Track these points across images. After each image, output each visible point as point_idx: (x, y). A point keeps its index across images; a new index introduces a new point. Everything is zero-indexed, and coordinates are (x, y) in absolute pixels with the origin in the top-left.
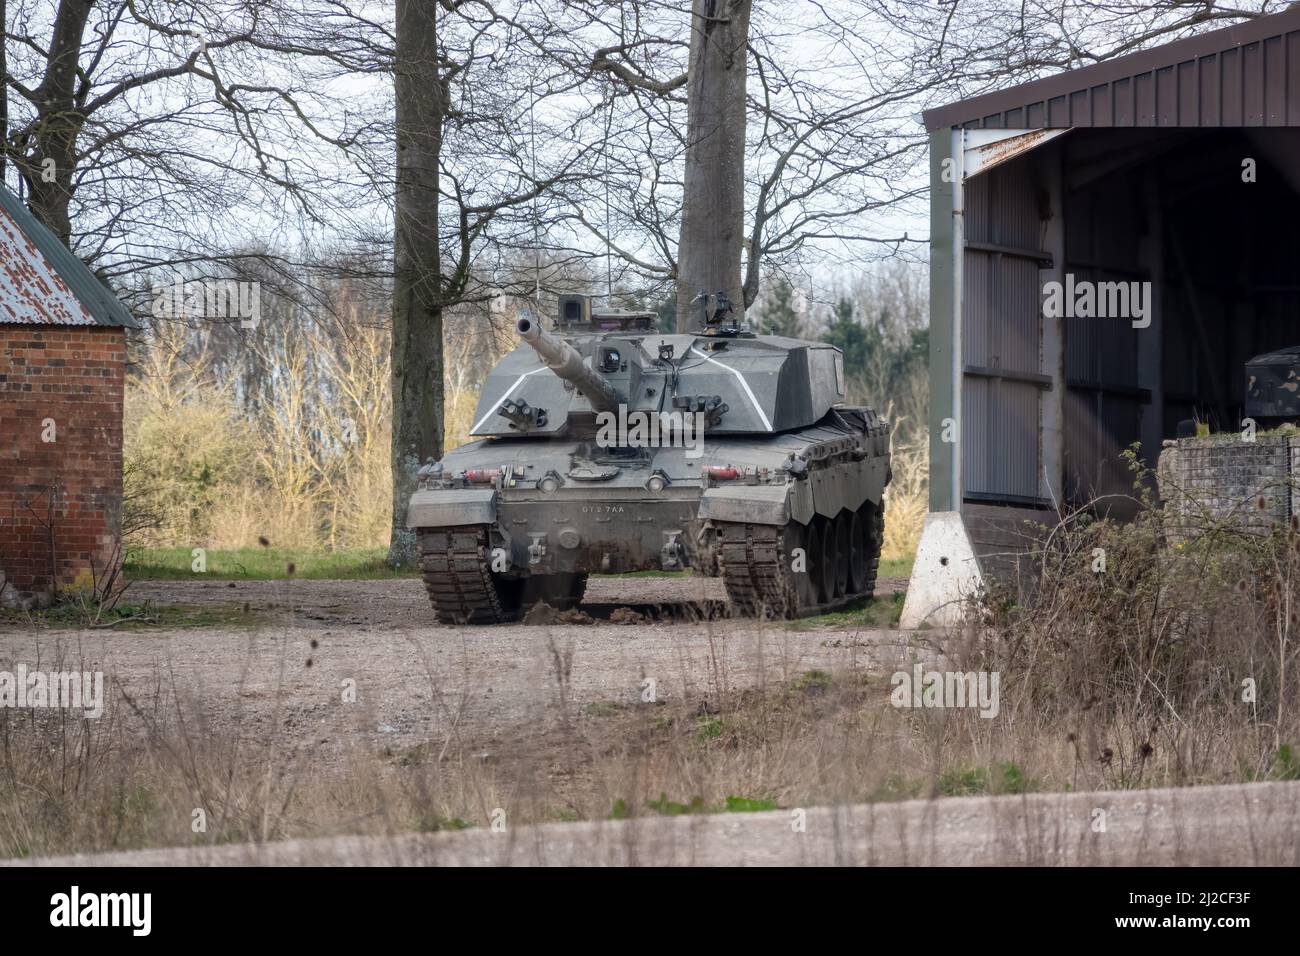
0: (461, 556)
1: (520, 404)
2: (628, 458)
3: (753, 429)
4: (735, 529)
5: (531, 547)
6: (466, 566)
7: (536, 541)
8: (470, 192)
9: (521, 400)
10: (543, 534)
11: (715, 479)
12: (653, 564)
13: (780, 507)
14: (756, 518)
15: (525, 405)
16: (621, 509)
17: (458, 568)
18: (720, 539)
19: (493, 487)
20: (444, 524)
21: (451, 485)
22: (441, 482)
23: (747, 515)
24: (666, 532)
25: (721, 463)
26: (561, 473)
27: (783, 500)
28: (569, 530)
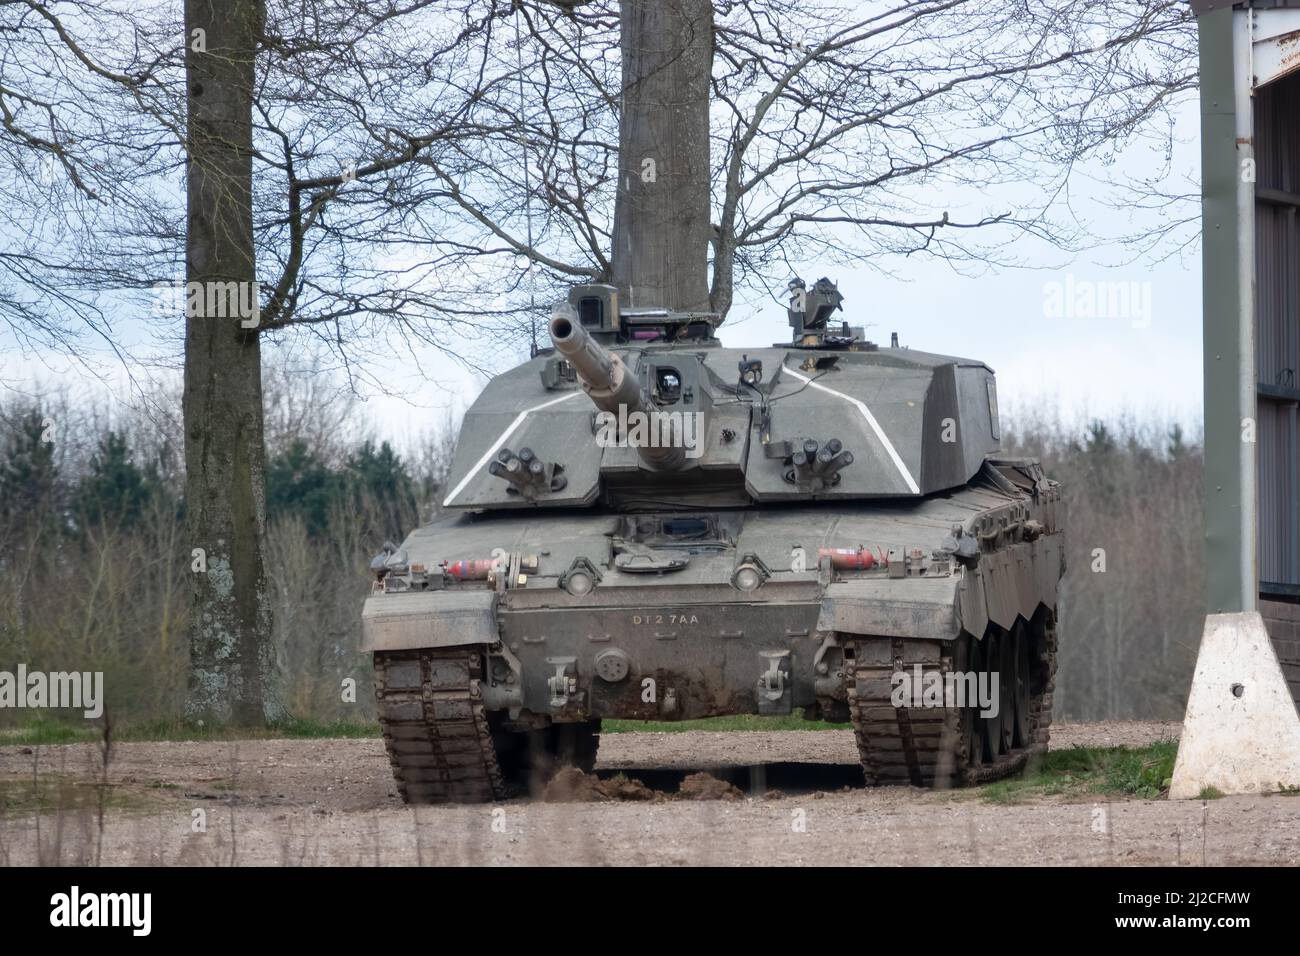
0: (443, 696)
1: (525, 456)
2: (695, 538)
3: (889, 490)
4: (876, 646)
5: (552, 681)
6: (451, 712)
7: (560, 671)
8: (306, 156)
9: (528, 450)
10: (572, 659)
11: (841, 569)
12: (743, 705)
13: (947, 611)
14: (910, 630)
15: (532, 459)
16: (694, 619)
17: (439, 714)
18: (851, 662)
19: (492, 586)
20: (418, 647)
21: (425, 585)
22: (408, 580)
23: (896, 624)
24: (763, 654)
25: (846, 544)
26: (596, 562)
27: (950, 601)
28: (613, 652)
